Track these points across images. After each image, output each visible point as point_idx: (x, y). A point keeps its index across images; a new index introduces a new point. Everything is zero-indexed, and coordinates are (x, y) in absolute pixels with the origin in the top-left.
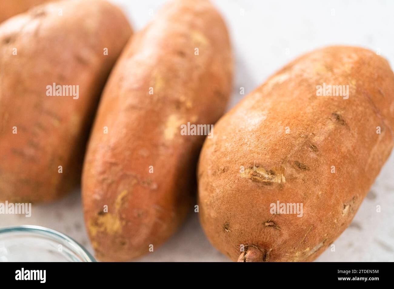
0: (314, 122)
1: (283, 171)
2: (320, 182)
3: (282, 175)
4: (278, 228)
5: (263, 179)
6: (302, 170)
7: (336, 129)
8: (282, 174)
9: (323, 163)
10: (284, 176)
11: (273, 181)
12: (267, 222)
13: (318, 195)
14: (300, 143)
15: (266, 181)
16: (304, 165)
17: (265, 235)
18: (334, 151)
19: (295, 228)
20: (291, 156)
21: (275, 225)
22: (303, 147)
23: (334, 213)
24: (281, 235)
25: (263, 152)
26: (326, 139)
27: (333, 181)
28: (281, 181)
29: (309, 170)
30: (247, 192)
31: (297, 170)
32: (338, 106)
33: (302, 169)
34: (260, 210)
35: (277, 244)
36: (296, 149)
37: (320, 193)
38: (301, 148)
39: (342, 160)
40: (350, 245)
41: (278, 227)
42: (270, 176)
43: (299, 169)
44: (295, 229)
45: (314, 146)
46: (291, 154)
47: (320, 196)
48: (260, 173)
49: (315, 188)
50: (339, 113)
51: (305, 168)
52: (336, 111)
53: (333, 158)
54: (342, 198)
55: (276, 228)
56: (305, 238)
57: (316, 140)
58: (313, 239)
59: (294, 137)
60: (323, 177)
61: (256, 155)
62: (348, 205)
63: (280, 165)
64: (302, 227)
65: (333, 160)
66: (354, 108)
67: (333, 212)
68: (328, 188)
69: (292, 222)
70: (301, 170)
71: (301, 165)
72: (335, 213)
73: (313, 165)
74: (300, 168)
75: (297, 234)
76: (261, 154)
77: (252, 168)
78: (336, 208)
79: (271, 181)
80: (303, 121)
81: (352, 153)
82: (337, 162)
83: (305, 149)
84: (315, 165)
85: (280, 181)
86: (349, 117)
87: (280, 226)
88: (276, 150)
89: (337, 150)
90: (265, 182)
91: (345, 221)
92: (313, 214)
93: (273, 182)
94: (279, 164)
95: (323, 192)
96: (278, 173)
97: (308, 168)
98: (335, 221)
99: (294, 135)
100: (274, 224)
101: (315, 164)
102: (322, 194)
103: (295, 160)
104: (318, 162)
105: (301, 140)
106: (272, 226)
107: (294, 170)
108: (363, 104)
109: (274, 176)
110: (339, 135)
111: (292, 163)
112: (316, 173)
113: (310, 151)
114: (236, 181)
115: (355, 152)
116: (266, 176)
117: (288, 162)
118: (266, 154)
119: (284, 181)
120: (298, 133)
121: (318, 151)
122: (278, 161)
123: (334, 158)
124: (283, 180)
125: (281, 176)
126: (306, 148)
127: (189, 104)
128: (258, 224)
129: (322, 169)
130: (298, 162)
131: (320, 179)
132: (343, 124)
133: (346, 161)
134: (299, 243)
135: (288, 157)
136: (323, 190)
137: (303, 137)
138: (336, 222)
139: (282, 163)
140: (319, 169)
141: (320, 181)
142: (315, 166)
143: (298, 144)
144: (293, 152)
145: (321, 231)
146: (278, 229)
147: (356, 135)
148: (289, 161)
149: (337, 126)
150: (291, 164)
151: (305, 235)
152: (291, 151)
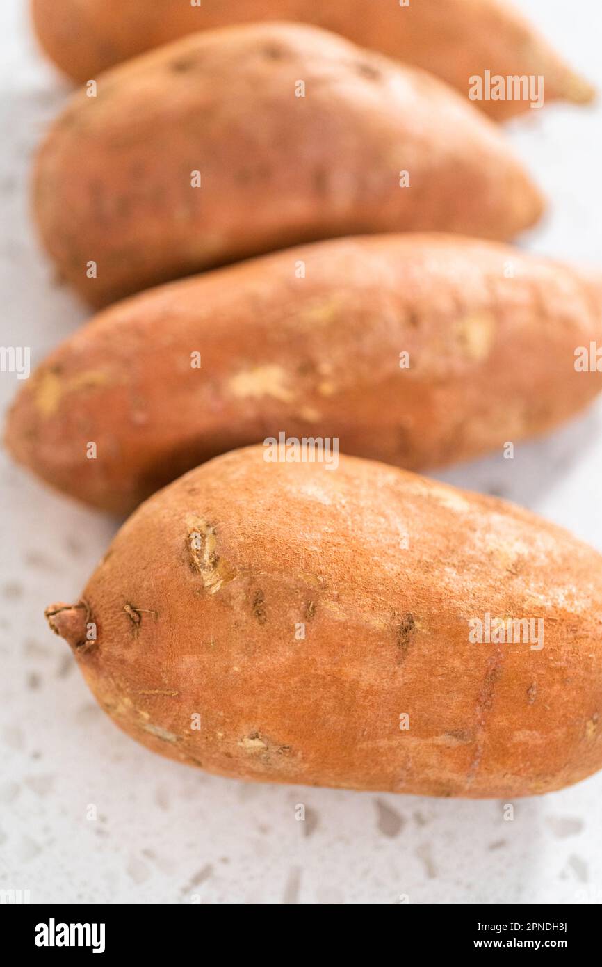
0: (368, 588)
1: (229, 577)
2: (254, 657)
3: (222, 581)
4: (136, 632)
5: (197, 555)
6: (254, 612)
7: (381, 636)
8: (223, 578)
9: (293, 643)
10: (222, 584)
11: (203, 572)
12: (132, 608)
13: (229, 667)
14: (303, 581)
15: (197, 560)
16: (265, 610)
17: (112, 618)
18: (332, 654)
19: (153, 662)
20: (265, 578)
21: (137, 624)
22: (298, 591)
23: (228, 720)
24: (127, 645)
25: (247, 527)
26: (344, 625)
27: (277, 682)
28: (211, 586)
29: (261, 623)
30: (164, 544)
31: (246, 602)
32: (431, 618)
33: (254, 609)
34: (145, 583)
35: (111, 648)
36: (286, 579)
37: (236, 669)
38: (294, 587)
39: (328, 678)
40: (264, 829)
41: (138, 632)
42: (208, 563)
43: (251, 605)
44: (152, 664)
45: (313, 609)
46: (270, 575)
47: (231, 672)
48: (207, 543)
49: (238, 654)
50: (418, 625)
51: (259, 615)
52: (418, 619)
53: (317, 659)
54: (266, 721)
55: (133, 630)
56: (153, 695)
57: (328, 607)
58: (164, 712)
59: (307, 565)
60: (268, 657)
61: (234, 521)
62: (263, 742)
63: (237, 566)
64: (164, 675)
65: (314, 660)
66: (451, 650)
67: (228, 717)
68: (256, 680)
69: (159, 650)
70: (251, 609)
71: (262, 604)
72: (231, 723)
73: (276, 628)
74: (255, 605)
75: (146, 674)
76: (241, 526)
77: (208, 526)
78: (239, 721)
79: (201, 570)
80: (357, 568)
81: (359, 694)
82: (316, 670)
83: (297, 595)
84: (278, 630)
85: (208, 584)
86: (424, 648)
87: (141, 633)
88: (262, 545)
89: (338, 658)
90: (193, 561)
91: (237, 757)
92: (195, 680)
93: (200, 573)
94: (237, 564)
95: (242, 675)
96: (219, 571)
97: (266, 620)
98: (220, 734)
99: (312, 564)
100: (139, 622)
101: (281, 629)
102: (236, 674)
103: (262, 588)
104: (288, 632)
105: (311, 580)
106: (134, 623)
107: (242, 597)
108: (472, 664)
109: (212, 569)
110: (372, 647)
111: (253, 586)
112: (266, 641)
113: (299, 608)
114: (177, 517)
115: (365, 697)
116: (206, 557)
117: (251, 578)
118: (244, 533)
119: (214, 590)
120: (323, 568)
121: (309, 621)
122: (241, 559)
123: (319, 659)
124: (213, 588)
125: (218, 581)
126: (300, 596)
127: (327, 388)
128: (122, 596)
129: (280, 649)
130: (263, 594)
131: (259, 654)
132: (400, 644)
133: (333, 689)
134: (140, 689)
135: (259, 573)
136: (245, 672)
137: (319, 581)
138: (219, 738)
139: (241, 569)
140: (277, 641)
141: (256, 655)
142: (277, 632)
143: (298, 580)
144: (275, 576)
145: (185, 718)
146: (134, 635)
147: (399, 682)
148: (254, 578)
149: (389, 635)
150: (250, 584)
151: (157, 691)
152: (276, 573)
